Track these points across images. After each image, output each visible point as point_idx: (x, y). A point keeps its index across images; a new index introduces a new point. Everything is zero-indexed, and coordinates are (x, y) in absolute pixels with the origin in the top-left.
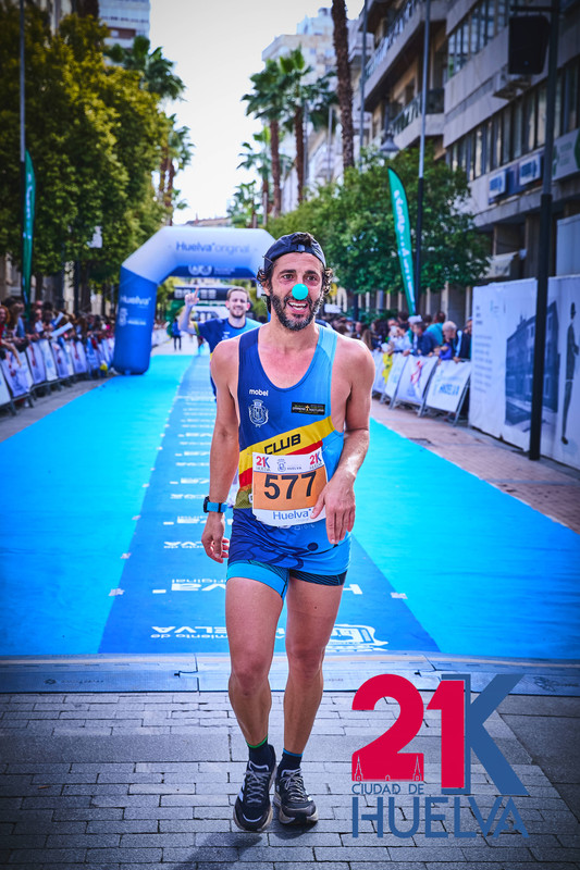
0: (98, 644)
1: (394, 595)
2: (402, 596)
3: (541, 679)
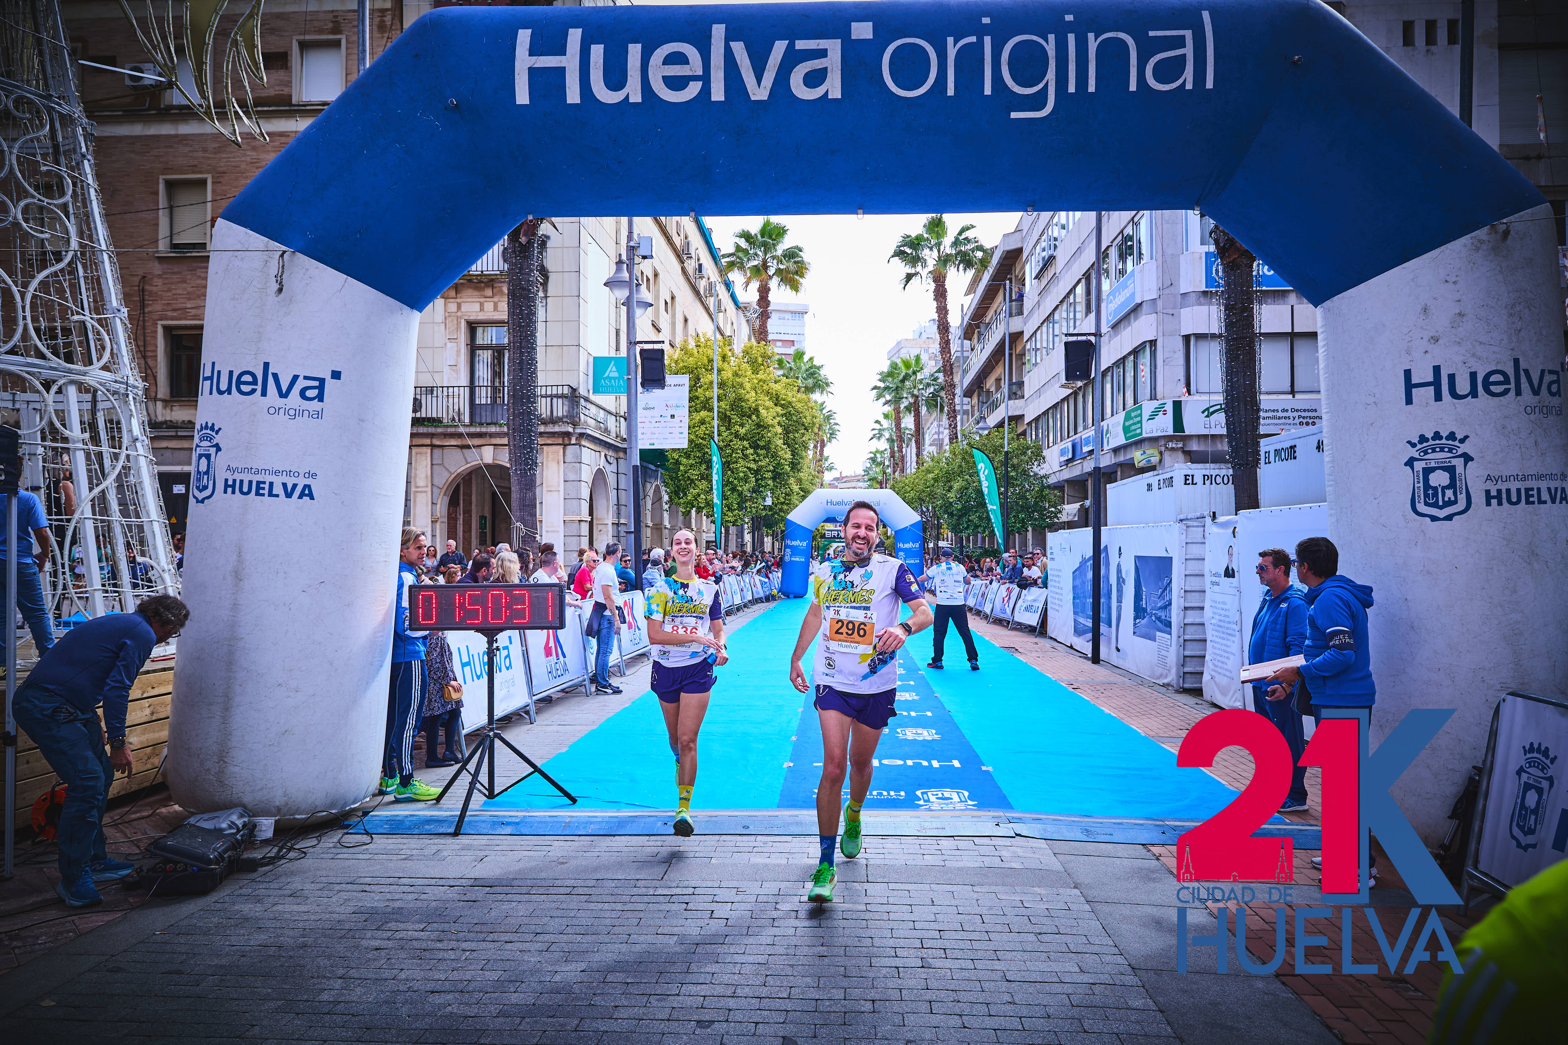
0: (777, 801)
1: (984, 768)
2: (990, 769)
3: (1086, 830)
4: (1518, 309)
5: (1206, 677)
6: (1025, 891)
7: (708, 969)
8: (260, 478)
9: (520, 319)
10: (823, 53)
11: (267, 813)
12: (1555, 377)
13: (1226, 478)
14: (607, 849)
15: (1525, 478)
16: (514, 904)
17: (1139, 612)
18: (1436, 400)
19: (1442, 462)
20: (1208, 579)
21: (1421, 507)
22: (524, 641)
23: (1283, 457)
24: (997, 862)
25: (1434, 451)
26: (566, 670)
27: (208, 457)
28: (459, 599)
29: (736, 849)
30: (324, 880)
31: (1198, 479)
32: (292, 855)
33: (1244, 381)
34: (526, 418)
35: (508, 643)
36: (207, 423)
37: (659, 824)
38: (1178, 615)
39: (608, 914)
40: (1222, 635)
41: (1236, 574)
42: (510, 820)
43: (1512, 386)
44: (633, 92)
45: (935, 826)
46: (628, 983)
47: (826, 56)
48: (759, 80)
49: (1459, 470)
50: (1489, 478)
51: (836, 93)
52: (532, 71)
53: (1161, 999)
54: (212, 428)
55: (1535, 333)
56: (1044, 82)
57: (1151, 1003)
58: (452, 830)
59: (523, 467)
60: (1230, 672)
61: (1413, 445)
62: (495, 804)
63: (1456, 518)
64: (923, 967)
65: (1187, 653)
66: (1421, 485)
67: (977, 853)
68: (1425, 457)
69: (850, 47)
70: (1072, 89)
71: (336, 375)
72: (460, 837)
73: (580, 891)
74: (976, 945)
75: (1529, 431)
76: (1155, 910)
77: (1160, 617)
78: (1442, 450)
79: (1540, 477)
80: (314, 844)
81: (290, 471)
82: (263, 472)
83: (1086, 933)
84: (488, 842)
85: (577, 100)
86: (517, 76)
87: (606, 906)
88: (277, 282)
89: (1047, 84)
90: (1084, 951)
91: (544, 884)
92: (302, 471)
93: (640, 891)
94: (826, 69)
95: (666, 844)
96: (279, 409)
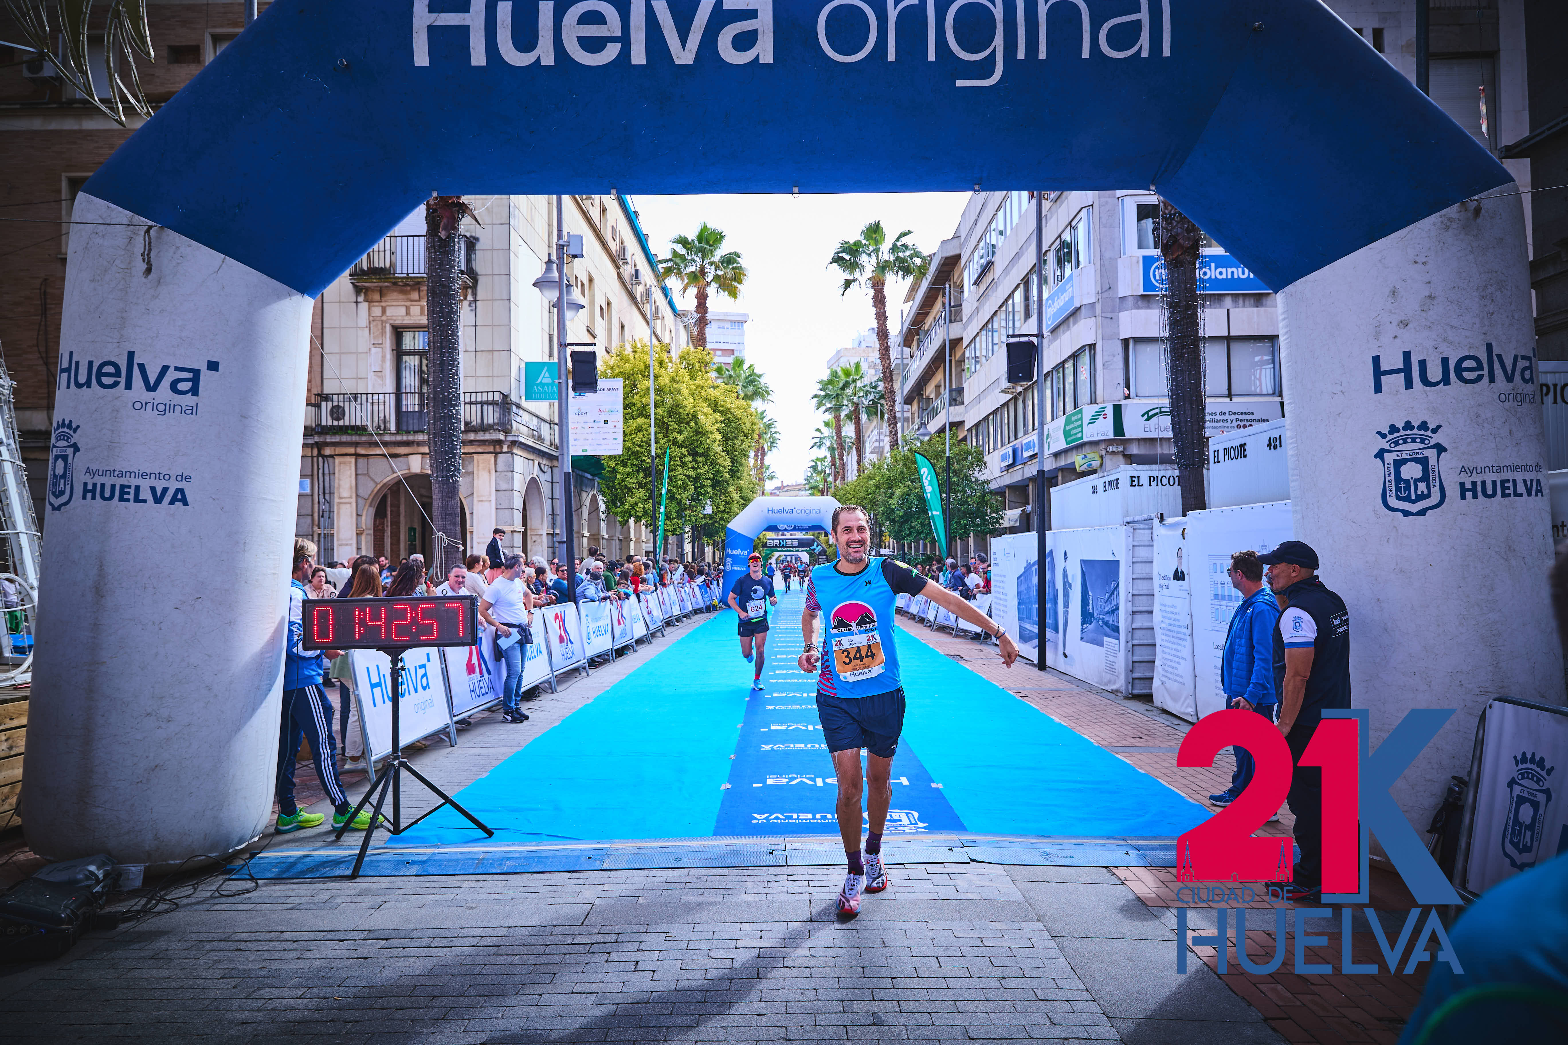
0: (713, 828)
1: (933, 785)
2: (940, 786)
3: (1045, 852)
4: (1490, 291)
5: (1156, 683)
6: (984, 926)
7: (628, 1036)
8: (124, 481)
10: (753, 14)
11: (136, 860)
12: (1526, 363)
13: (1172, 479)
14: (524, 890)
15: (1500, 470)
16: (411, 960)
17: (1086, 617)
18: (1407, 388)
19: (1414, 454)
20: (1157, 582)
21: (1393, 502)
22: (443, 658)
23: (1233, 455)
24: (951, 893)
25: (1405, 441)
26: (490, 688)
27: (65, 458)
28: (359, 615)
29: (666, 886)
30: (194, 937)
31: (1144, 480)
32: (161, 907)
33: (1190, 379)
34: (447, 422)
35: (424, 661)
36: (64, 420)
37: (583, 859)
38: (1126, 619)
39: (518, 970)
40: (1172, 640)
41: (1186, 576)
42: (416, 858)
43: (1486, 372)
44: (545, 54)
47: (757, 17)
48: (684, 42)
49: (1432, 461)
50: (1463, 469)
51: (768, 57)
52: (432, 29)
54: (69, 426)
55: (1507, 317)
56: (992, 48)
58: (349, 872)
59: (445, 473)
60: (1182, 677)
61: (1384, 436)
62: (403, 840)
63: (1429, 512)
64: (874, 1024)
65: (1136, 658)
66: (1392, 478)
67: (929, 883)
68: (1396, 448)
69: (782, 8)
70: (1021, 55)
71: (213, 366)
72: (358, 879)
73: (489, 942)
74: (934, 994)
75: (1503, 420)
76: (1125, 944)
77: (1108, 622)
78: (1414, 441)
79: (1516, 468)
80: (189, 892)
81: (160, 474)
82: (128, 474)
83: (1054, 975)
84: (390, 885)
85: (483, 63)
86: (414, 35)
87: (517, 959)
88: (144, 261)
89: (994, 50)
90: (1054, 997)
91: (448, 934)
92: (173, 474)
93: (558, 940)
94: (755, 32)
95: (589, 881)
96: (146, 403)
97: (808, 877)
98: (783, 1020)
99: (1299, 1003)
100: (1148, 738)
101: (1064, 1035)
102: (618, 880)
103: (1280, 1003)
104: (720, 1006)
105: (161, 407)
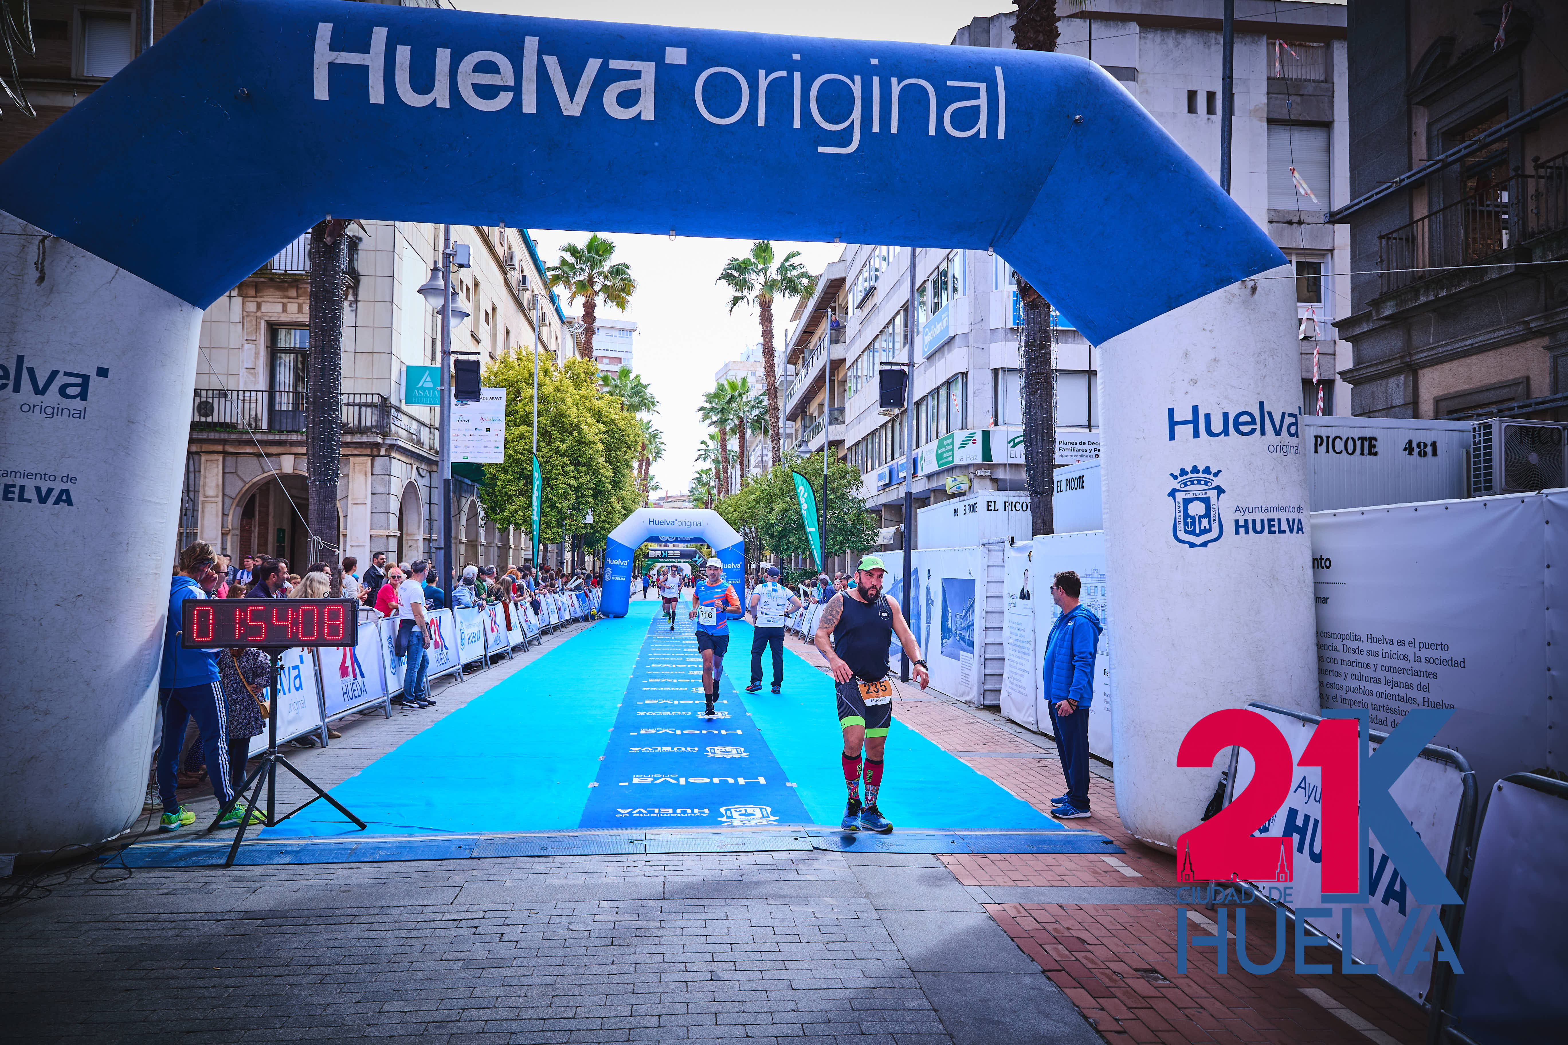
0: (579, 821)
1: (788, 784)
2: (794, 785)
4: (1263, 357)
5: (1003, 694)
6: (818, 902)
7: (492, 993)
8: (8, 481)
9: (323, 322)
10: (637, 75)
11: (7, 850)
12: (1293, 420)
13: (1025, 505)
14: (395, 875)
15: (1268, 510)
16: (288, 936)
18: (1194, 437)
19: (1199, 494)
20: (1007, 600)
21: (1181, 535)
22: (317, 661)
23: (1073, 486)
24: (793, 875)
25: (1192, 483)
26: (364, 691)
28: (240, 615)
29: (532, 871)
30: (71, 919)
31: (1000, 505)
32: (34, 893)
33: (1042, 414)
34: (327, 426)
35: (298, 662)
37: (453, 848)
38: (980, 635)
39: (390, 942)
40: (1018, 654)
41: (1030, 596)
42: (290, 848)
43: (1258, 426)
44: (441, 97)
45: (735, 842)
46: (406, 1012)
47: (640, 78)
48: (572, 96)
49: (1213, 501)
50: (1238, 509)
51: (649, 115)
52: (333, 67)
53: (936, 999)
55: (1278, 380)
56: (850, 120)
57: (927, 1003)
58: (222, 861)
59: (322, 477)
60: (1024, 688)
61: (1176, 478)
62: (275, 832)
63: (1210, 545)
64: (711, 980)
65: (988, 671)
66: (1182, 514)
67: (774, 867)
68: (1185, 489)
69: (664, 71)
70: (876, 129)
71: (103, 372)
72: (232, 868)
73: (362, 920)
74: (766, 956)
75: (1271, 468)
76: (938, 915)
77: (964, 637)
78: (1199, 483)
79: (1281, 509)
80: (62, 880)
81: (45, 474)
82: (13, 474)
83: (872, 940)
84: (264, 873)
85: (381, 101)
86: (315, 70)
87: (389, 934)
88: (37, 269)
89: (853, 122)
90: (869, 957)
91: (323, 913)
92: (59, 475)
93: (427, 917)
94: (639, 90)
95: (459, 867)
96: (34, 406)
97: (664, 863)
98: (631, 978)
99: (1074, 959)
100: (990, 744)
101: (873, 985)
102: (486, 867)
103: (1057, 959)
104: (576, 968)
105: (49, 411)
